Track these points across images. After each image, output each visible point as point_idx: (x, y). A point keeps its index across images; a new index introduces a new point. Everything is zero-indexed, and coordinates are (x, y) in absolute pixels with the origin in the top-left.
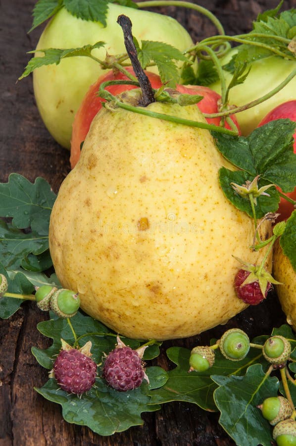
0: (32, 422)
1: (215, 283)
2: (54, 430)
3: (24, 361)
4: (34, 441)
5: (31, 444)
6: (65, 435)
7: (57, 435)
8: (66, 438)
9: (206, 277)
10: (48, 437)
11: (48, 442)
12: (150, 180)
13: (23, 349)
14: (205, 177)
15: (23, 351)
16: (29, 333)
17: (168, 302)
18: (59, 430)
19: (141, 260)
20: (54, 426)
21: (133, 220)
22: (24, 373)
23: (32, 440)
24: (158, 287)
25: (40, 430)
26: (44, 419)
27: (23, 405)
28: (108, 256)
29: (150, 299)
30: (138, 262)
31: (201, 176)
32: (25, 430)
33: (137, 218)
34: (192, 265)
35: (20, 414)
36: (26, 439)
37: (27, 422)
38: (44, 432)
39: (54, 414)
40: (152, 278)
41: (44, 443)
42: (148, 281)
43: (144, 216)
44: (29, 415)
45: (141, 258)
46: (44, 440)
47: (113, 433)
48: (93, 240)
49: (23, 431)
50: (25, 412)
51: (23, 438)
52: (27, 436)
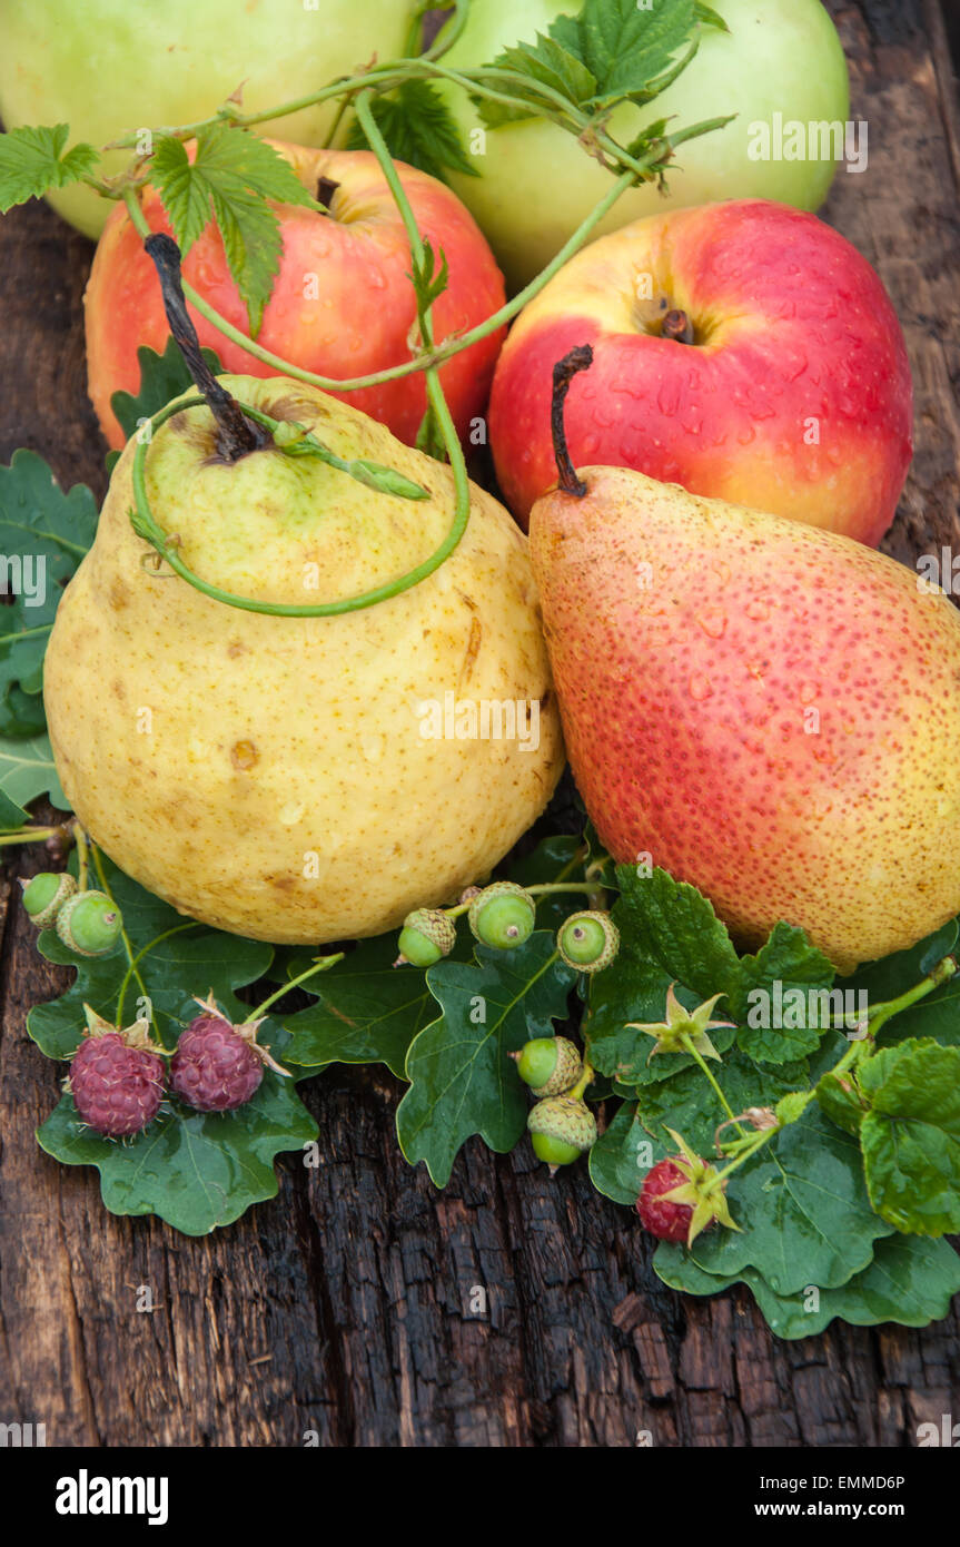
0: (39, 1216)
1: (420, 856)
2: (87, 1226)
3: (17, 1031)
4: (44, 1269)
5: (38, 1276)
6: (110, 1237)
7: (94, 1238)
8: (112, 1247)
9: (397, 849)
10: (75, 1251)
11: (75, 1266)
12: (251, 653)
13: (13, 993)
14: (378, 631)
15: (13, 998)
16: (23, 938)
17: (316, 905)
18: (98, 1224)
19: (248, 830)
20: (85, 1217)
21: (221, 747)
22: (16, 1071)
23: (39, 1264)
24: (291, 881)
25: (56, 1236)
26: (65, 1200)
27: (18, 1167)
28: (172, 820)
29: (277, 900)
30: (242, 834)
31: (368, 631)
32: (24, 1240)
33: (229, 742)
34: (363, 832)
35: (11, 1196)
36: (27, 1264)
37: (27, 1216)
38: (64, 1239)
39: (86, 1183)
40: (276, 864)
41: (67, 1268)
42: (269, 870)
43: (243, 736)
44: (32, 1195)
45: (246, 825)
46: (66, 1260)
47: (211, 1229)
48: (136, 782)
49: (20, 1243)
50: (23, 1188)
51: (20, 1263)
52: (29, 1258)
